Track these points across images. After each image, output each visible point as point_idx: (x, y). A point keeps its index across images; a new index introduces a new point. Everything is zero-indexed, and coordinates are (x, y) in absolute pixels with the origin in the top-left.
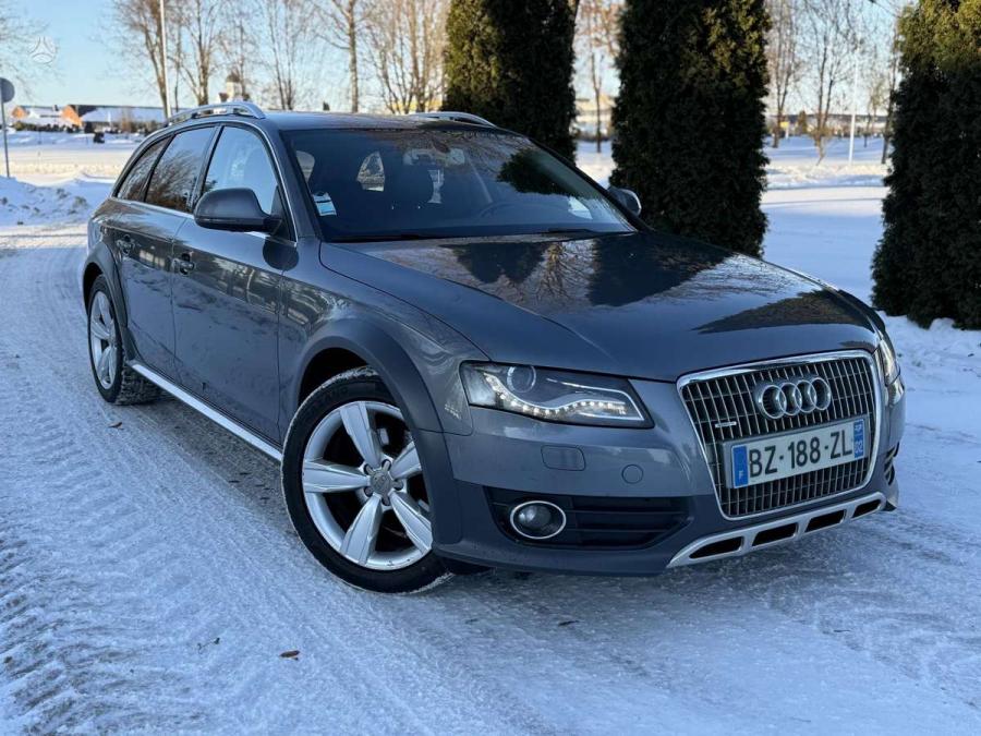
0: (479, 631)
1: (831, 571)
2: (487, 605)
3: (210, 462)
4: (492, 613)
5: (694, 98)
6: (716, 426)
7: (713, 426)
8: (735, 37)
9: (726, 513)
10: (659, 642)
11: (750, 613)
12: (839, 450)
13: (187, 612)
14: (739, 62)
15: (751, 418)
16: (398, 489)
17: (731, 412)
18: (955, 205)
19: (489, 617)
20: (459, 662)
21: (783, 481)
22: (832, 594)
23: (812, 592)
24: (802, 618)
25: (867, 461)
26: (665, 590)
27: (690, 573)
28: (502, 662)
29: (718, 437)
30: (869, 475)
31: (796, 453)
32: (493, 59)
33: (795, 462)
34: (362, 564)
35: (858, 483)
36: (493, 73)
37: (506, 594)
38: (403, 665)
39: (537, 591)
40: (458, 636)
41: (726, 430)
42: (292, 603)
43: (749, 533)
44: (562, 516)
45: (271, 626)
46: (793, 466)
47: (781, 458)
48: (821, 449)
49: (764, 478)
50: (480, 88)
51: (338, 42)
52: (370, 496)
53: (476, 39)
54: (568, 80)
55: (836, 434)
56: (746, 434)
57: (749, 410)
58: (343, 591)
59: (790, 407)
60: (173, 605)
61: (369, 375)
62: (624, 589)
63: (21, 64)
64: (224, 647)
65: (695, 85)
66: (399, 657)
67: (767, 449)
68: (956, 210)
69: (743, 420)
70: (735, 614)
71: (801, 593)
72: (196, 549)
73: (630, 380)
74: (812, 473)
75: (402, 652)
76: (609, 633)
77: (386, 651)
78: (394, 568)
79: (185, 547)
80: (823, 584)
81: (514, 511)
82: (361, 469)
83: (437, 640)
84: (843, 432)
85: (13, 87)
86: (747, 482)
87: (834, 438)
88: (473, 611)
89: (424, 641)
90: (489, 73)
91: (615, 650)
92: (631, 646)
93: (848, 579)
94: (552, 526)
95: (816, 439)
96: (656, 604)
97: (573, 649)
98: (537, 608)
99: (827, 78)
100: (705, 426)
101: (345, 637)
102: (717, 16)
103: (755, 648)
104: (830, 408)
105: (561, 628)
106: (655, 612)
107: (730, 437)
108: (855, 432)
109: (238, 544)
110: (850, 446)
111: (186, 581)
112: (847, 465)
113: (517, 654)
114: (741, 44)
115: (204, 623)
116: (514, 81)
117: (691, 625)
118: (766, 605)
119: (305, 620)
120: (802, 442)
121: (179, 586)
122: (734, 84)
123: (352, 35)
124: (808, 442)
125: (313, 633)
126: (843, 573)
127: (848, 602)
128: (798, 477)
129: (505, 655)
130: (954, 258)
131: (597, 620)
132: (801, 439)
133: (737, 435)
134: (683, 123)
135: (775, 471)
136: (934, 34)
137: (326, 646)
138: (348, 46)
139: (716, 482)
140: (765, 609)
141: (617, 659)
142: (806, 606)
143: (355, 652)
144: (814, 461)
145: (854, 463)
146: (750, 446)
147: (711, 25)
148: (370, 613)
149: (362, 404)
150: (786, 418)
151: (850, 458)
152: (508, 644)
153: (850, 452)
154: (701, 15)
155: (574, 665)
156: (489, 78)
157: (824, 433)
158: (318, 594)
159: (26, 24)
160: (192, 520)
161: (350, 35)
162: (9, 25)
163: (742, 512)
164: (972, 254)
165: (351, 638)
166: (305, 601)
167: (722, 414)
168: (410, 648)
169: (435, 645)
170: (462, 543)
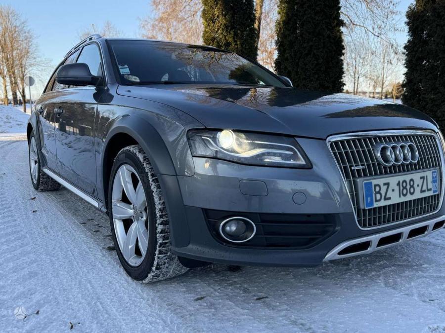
0: (205, 304)
1: (414, 264)
2: (212, 288)
3: (74, 214)
4: (214, 292)
6: (353, 168)
7: (351, 169)
9: (360, 225)
10: (321, 310)
11: (374, 291)
12: (425, 188)
13: (27, 294)
15: (374, 165)
16: (141, 217)
17: (361, 161)
19: (213, 295)
20: (190, 326)
21: (394, 205)
22: (419, 277)
23: (408, 276)
24: (407, 292)
25: (439, 195)
26: (320, 277)
27: (332, 267)
28: (218, 325)
29: (354, 176)
30: (440, 205)
31: (401, 188)
33: (401, 194)
34: (128, 261)
35: (434, 210)
37: (223, 280)
38: (153, 328)
39: (243, 279)
40: (192, 308)
41: (358, 171)
42: (93, 287)
43: (375, 238)
45: (75, 302)
46: (400, 196)
47: (393, 190)
48: (415, 186)
49: (383, 203)
55: (422, 178)
56: (371, 174)
57: (372, 160)
58: (126, 280)
59: (396, 160)
60: (22, 289)
62: (295, 277)
63: (41, 75)
64: (41, 316)
66: (151, 323)
67: (385, 184)
68: (440, 94)
69: (369, 165)
70: (365, 291)
71: (401, 277)
72: (49, 257)
73: (296, 138)
74: (410, 201)
75: (154, 320)
76: (288, 305)
77: (144, 319)
78: (136, 265)
79: (43, 257)
80: (412, 271)
81: (221, 225)
82: (132, 206)
83: (178, 311)
84: (427, 176)
85: (34, 81)
86: (373, 206)
87: (422, 180)
88: (203, 291)
89: (170, 311)
91: (293, 316)
92: (303, 313)
93: (426, 268)
94: (247, 234)
95: (412, 180)
96: (315, 286)
97: (264, 315)
98: (242, 288)
99: (357, 76)
100: (345, 168)
101: (119, 310)
103: (383, 313)
104: (418, 162)
105: (258, 301)
106: (315, 291)
107: (361, 176)
108: (433, 178)
109: (73, 255)
110: (430, 186)
111: (36, 274)
112: (429, 197)
113: (229, 320)
115: (34, 301)
117: (339, 298)
118: (382, 285)
119: (98, 299)
120: (405, 181)
121: (31, 277)
124: (408, 182)
125: (101, 307)
126: (421, 265)
127: (430, 282)
128: (402, 203)
129: (221, 320)
131: (280, 296)
132: (404, 179)
133: (365, 175)
135: (389, 198)
137: (106, 316)
139: (354, 205)
140: (382, 287)
141: (294, 323)
142: (407, 285)
143: (124, 320)
144: (412, 194)
145: (432, 196)
146: (375, 182)
148: (139, 294)
150: (394, 166)
151: (430, 194)
152: (224, 313)
153: (430, 190)
155: (266, 327)
157: (416, 176)
158: (110, 282)
159: (44, 59)
160: (53, 242)
162: (37, 60)
163: (370, 225)
165: (123, 310)
166: (101, 287)
167: (355, 161)
168: (159, 316)
169: (177, 314)
170: (190, 246)
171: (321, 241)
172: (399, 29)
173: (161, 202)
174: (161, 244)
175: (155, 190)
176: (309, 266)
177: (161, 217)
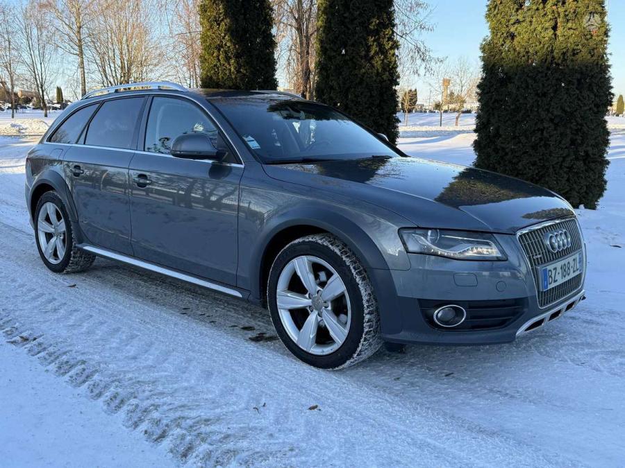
2: (398, 369)
4: (404, 373)
5: (364, 86)
6: (534, 258)
8: (383, 53)
9: (539, 305)
12: (575, 268)
13: (228, 391)
14: (386, 67)
15: (546, 253)
16: (326, 307)
17: (538, 250)
18: (520, 142)
19: (404, 376)
21: (559, 286)
22: (563, 345)
24: (561, 359)
25: (581, 274)
29: (535, 264)
30: (582, 281)
31: (563, 271)
32: (232, 61)
33: (563, 275)
34: (308, 351)
35: (579, 285)
36: (232, 69)
40: (398, 388)
41: (538, 259)
44: (463, 312)
46: (562, 278)
47: (559, 273)
48: (570, 268)
49: (554, 285)
50: (225, 78)
51: (72, 51)
52: (312, 311)
53: (222, 49)
54: (274, 75)
55: (574, 260)
56: (545, 262)
57: (544, 248)
61: (307, 240)
64: (271, 408)
65: (364, 79)
67: (554, 269)
69: (543, 254)
71: (548, 346)
73: (494, 235)
74: (568, 281)
77: (366, 400)
78: (324, 354)
81: (437, 311)
82: (307, 295)
83: (388, 391)
84: (576, 258)
86: (548, 288)
87: (574, 262)
89: (382, 392)
90: (230, 70)
91: (487, 386)
94: (456, 319)
95: (568, 263)
100: (530, 257)
101: (336, 395)
102: (374, 41)
104: (570, 247)
105: (447, 377)
107: (539, 263)
108: (579, 259)
110: (578, 266)
111: (211, 373)
112: (577, 276)
114: (386, 57)
115: (245, 396)
116: (244, 75)
120: (565, 265)
121: (209, 376)
122: (383, 78)
123: (80, 47)
124: (567, 265)
125: (314, 394)
128: (564, 283)
130: (520, 170)
131: (463, 371)
132: (564, 263)
133: (542, 263)
134: (359, 100)
135: (557, 281)
136: (502, 53)
137: (329, 401)
138: (78, 53)
139: (536, 288)
143: (349, 402)
144: (569, 274)
146: (548, 268)
147: (371, 45)
149: (305, 258)
151: (577, 273)
153: (578, 269)
154: (366, 40)
155: (473, 396)
156: (230, 73)
157: (571, 259)
161: (79, 46)
163: (545, 304)
164: (531, 167)
165: (339, 395)
167: (535, 251)
169: (390, 393)
170: (402, 333)
171: (512, 322)
172: (427, 27)
173: (367, 293)
174: (367, 332)
175: (360, 282)
176: (499, 343)
177: (368, 307)
